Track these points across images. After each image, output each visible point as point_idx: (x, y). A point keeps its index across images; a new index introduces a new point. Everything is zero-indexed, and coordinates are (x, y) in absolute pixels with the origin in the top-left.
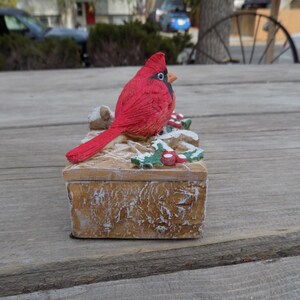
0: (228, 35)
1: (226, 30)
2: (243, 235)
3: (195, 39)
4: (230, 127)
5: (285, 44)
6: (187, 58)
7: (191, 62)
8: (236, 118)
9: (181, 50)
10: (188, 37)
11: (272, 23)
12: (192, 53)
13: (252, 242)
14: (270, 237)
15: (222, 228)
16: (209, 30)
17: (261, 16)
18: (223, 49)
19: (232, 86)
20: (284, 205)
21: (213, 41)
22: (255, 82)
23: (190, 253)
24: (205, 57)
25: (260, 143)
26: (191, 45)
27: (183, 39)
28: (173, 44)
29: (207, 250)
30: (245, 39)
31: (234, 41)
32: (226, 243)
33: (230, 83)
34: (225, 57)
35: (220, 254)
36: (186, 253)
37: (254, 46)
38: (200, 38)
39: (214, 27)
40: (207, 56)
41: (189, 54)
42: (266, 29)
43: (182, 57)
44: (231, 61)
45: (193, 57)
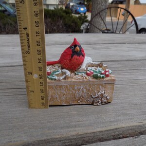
0: (106, 17)
1: (104, 14)
2: (124, 125)
3: (89, 18)
6: (86, 28)
7: (88, 31)
8: (113, 63)
9: (82, 23)
10: (86, 17)
11: (126, 12)
12: (88, 26)
13: (128, 128)
14: (135, 126)
15: (114, 122)
16: (96, 15)
17: (121, 8)
18: (103, 24)
19: (110, 45)
20: (140, 109)
21: (98, 19)
22: (120, 43)
24: (94, 27)
25: (126, 77)
26: (87, 21)
27: (83, 18)
28: (79, 20)
29: (108, 132)
30: (113, 18)
31: (108, 19)
32: (116, 129)
33: (109, 44)
34: (104, 28)
35: (114, 134)
36: (99, 134)
38: (92, 19)
39: (99, 13)
41: (86, 26)
42: (123, 15)
43: (83, 27)
44: (107, 30)
45: (89, 27)
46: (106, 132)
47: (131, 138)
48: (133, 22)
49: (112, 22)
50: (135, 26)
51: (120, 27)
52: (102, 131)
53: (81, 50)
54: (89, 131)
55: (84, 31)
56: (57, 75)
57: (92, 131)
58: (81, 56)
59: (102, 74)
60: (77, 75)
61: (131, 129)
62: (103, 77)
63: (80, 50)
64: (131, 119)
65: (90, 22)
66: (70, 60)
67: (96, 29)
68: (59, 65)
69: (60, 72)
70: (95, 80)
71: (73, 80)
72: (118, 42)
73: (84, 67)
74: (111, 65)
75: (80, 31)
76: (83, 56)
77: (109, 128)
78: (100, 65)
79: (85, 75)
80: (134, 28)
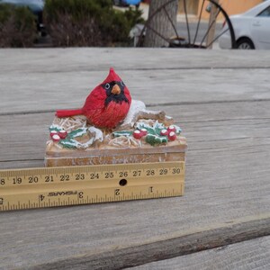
0: (176, 13)
1: (174, 9)
2: (200, 229)
3: (145, 16)
4: (182, 117)
5: (224, 24)
6: (139, 34)
7: (143, 42)
8: (187, 107)
9: (133, 26)
10: (139, 13)
11: (214, 5)
12: (143, 30)
13: (206, 234)
14: (220, 229)
15: (182, 223)
16: (159, 10)
18: (170, 27)
19: (182, 71)
20: (230, 198)
21: (162, 19)
22: (201, 68)
23: (158, 246)
24: (154, 34)
26: (141, 21)
27: (134, 15)
28: (126, 18)
30: (190, 16)
31: (180, 18)
32: (186, 236)
34: (172, 35)
35: (181, 245)
36: (154, 247)
38: (150, 17)
39: (164, 7)
40: (157, 33)
41: (139, 30)
42: (209, 11)
43: (134, 32)
44: (178, 39)
45: (144, 33)
46: (168, 243)
47: (211, 251)
48: (227, 26)
49: (188, 24)
50: (229, 32)
51: (202, 32)
52: (161, 242)
53: (124, 91)
54: (138, 242)
55: (136, 41)
56: (79, 139)
57: (143, 242)
58: (123, 103)
59: (162, 135)
60: (116, 139)
61: (213, 235)
62: (164, 141)
63: (122, 92)
64: (213, 216)
65: (147, 24)
66: (103, 110)
67: (158, 38)
68: (83, 117)
69: (84, 132)
70: (149, 146)
71: (109, 148)
72: (196, 65)
73: (129, 120)
74: (182, 111)
76: (128, 101)
77: (173, 235)
78: (160, 117)
79: (132, 138)
80: (227, 36)
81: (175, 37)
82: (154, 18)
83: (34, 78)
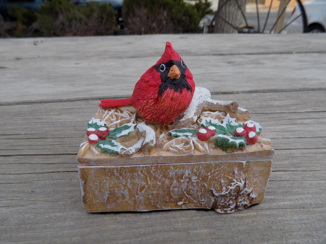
0: (245, 3)
3: (215, 7)
5: (294, 11)
6: (209, 24)
7: (212, 29)
9: (202, 16)
10: (208, 5)
12: (213, 20)
18: (240, 16)
19: (261, 56)
21: (232, 8)
22: (282, 53)
24: (223, 23)
26: (210, 12)
27: (203, 6)
28: (195, 10)
30: (260, 6)
31: (250, 8)
33: (259, 54)
34: (241, 23)
37: (269, 13)
38: (220, 7)
40: (226, 22)
41: (209, 20)
43: (203, 23)
44: (247, 27)
45: (214, 23)
49: (258, 13)
50: (301, 19)
51: (272, 21)
53: (185, 75)
55: (205, 30)
62: (241, 145)
63: (183, 76)
65: (217, 15)
66: (157, 100)
67: (227, 27)
72: (276, 50)
75: (197, 30)
80: (299, 24)
81: (244, 25)
82: (224, 8)
83: (112, 63)
